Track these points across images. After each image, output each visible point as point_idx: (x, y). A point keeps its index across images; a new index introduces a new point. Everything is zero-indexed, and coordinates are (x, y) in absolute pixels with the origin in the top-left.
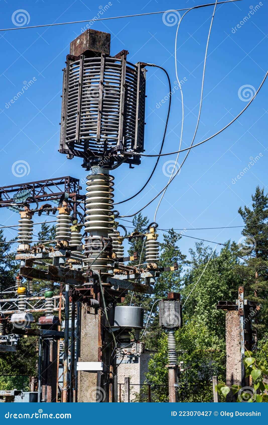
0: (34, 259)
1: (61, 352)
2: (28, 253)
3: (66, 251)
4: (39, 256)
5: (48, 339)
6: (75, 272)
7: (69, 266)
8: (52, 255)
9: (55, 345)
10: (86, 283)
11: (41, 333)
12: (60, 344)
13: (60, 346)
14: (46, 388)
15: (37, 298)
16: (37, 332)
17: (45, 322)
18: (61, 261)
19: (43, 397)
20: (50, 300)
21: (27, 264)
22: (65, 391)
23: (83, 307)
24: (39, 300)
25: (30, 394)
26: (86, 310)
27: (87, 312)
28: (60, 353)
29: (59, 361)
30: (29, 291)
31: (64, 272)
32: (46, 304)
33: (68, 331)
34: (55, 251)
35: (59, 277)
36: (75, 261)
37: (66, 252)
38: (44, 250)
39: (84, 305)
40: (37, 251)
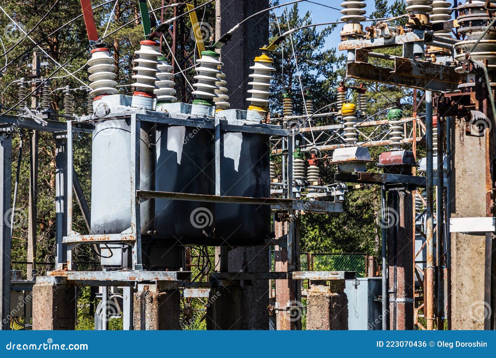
0: (370, 49)
1: (419, 213)
2: (359, 39)
3: (426, 32)
4: (380, 41)
5: (396, 189)
6: (441, 67)
7: (430, 59)
8: (401, 39)
9: (408, 200)
10: (463, 83)
11: (383, 180)
12: (416, 200)
13: (416, 204)
14: (395, 270)
15: (374, 123)
16: (377, 178)
17: (390, 160)
18: (417, 49)
19: (390, 286)
20: (398, 124)
21: (358, 58)
22: (429, 271)
23: (459, 126)
24: (378, 125)
25: (369, 280)
26: (463, 130)
27: (465, 134)
28: (416, 215)
29: (415, 227)
30: (360, 111)
31: (422, 68)
32: (391, 132)
33: (432, 176)
34: (406, 32)
35: (414, 78)
36: (440, 49)
37: (425, 34)
38: (387, 31)
39: (459, 122)
40: (375, 35)
